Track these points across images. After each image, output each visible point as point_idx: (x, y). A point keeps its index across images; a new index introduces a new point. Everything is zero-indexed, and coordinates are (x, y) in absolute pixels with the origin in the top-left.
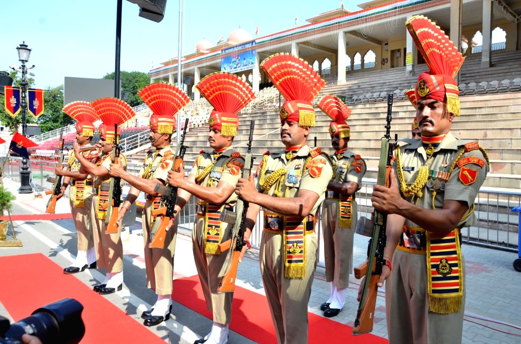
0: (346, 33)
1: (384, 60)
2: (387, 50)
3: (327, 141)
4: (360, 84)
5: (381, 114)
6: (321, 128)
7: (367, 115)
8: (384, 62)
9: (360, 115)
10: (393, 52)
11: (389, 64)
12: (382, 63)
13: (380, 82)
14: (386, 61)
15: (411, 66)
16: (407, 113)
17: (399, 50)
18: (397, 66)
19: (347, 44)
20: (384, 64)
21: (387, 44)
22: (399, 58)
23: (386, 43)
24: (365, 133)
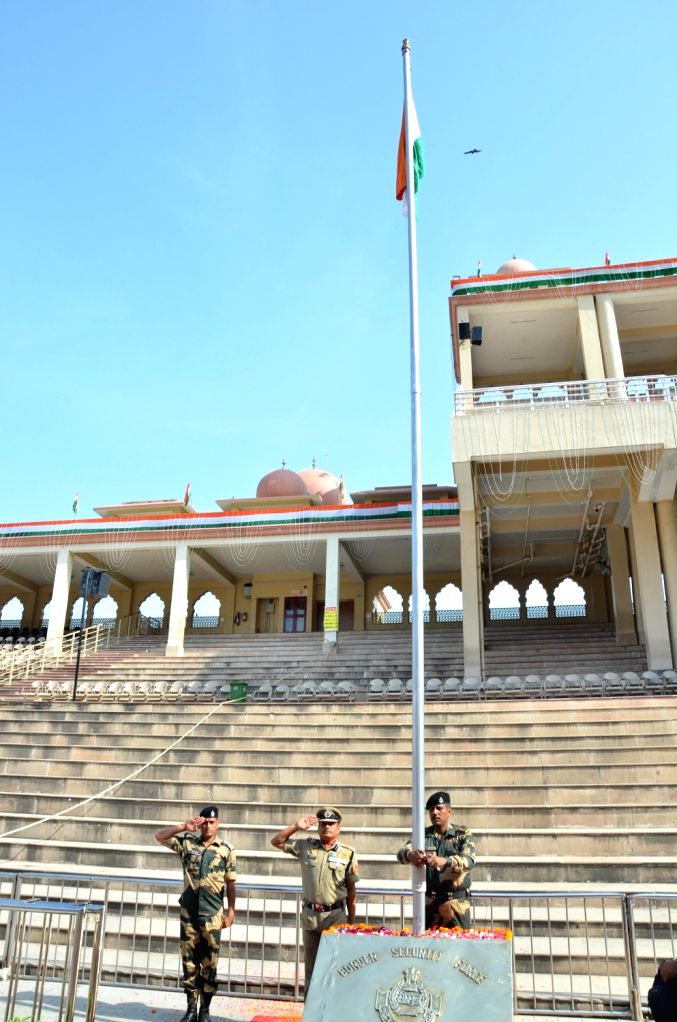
0: (191, 550)
1: (239, 615)
2: (249, 598)
3: (358, 790)
4: (232, 660)
5: (403, 730)
6: (286, 757)
7: (367, 730)
8: (239, 618)
9: (350, 730)
10: (260, 601)
11: (252, 625)
12: (235, 621)
13: (270, 659)
14: (244, 617)
15: (335, 634)
16: (464, 729)
17: (271, 600)
18: (267, 631)
19: (191, 574)
20: (238, 624)
21: (250, 585)
22: (272, 615)
23: (247, 582)
24: (437, 773)
